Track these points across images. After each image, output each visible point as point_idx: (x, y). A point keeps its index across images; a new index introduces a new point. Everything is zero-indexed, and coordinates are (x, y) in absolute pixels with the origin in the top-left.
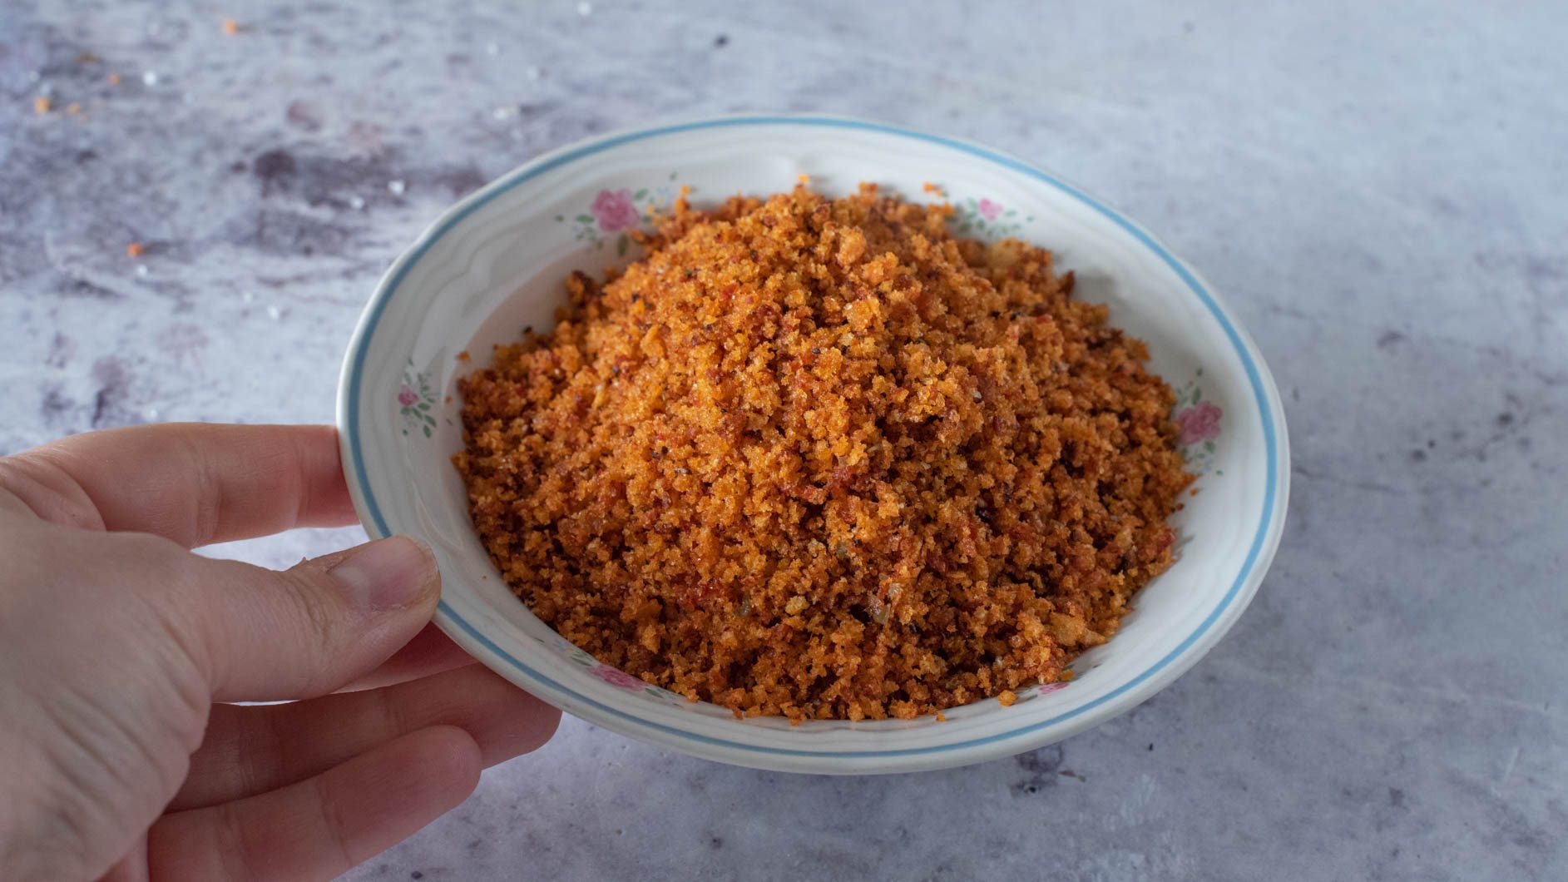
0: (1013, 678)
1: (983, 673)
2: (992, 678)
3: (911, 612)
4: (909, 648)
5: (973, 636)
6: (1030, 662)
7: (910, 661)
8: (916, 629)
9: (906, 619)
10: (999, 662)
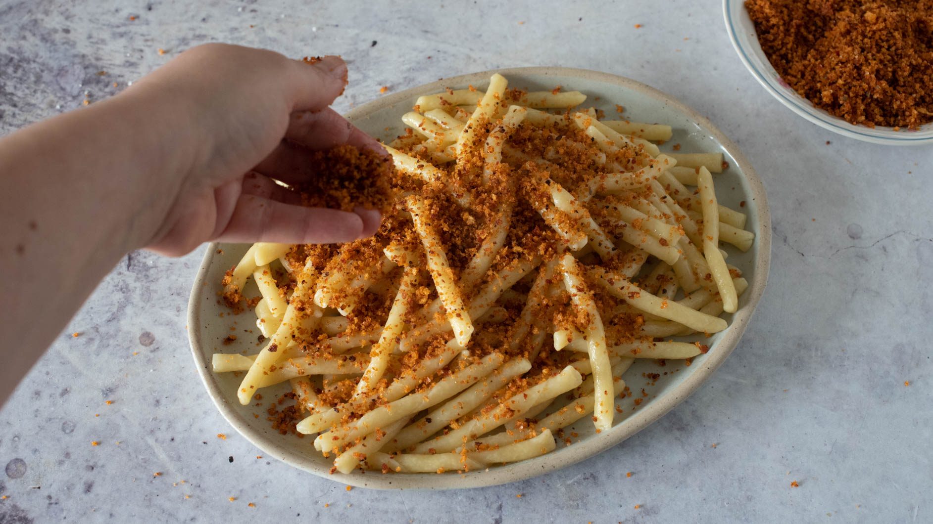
0: (901, 123)
1: (892, 120)
2: (895, 121)
3: (878, 96)
4: (873, 105)
5: (893, 108)
6: (908, 121)
7: (872, 109)
8: (877, 100)
9: (875, 97)
10: (899, 118)
